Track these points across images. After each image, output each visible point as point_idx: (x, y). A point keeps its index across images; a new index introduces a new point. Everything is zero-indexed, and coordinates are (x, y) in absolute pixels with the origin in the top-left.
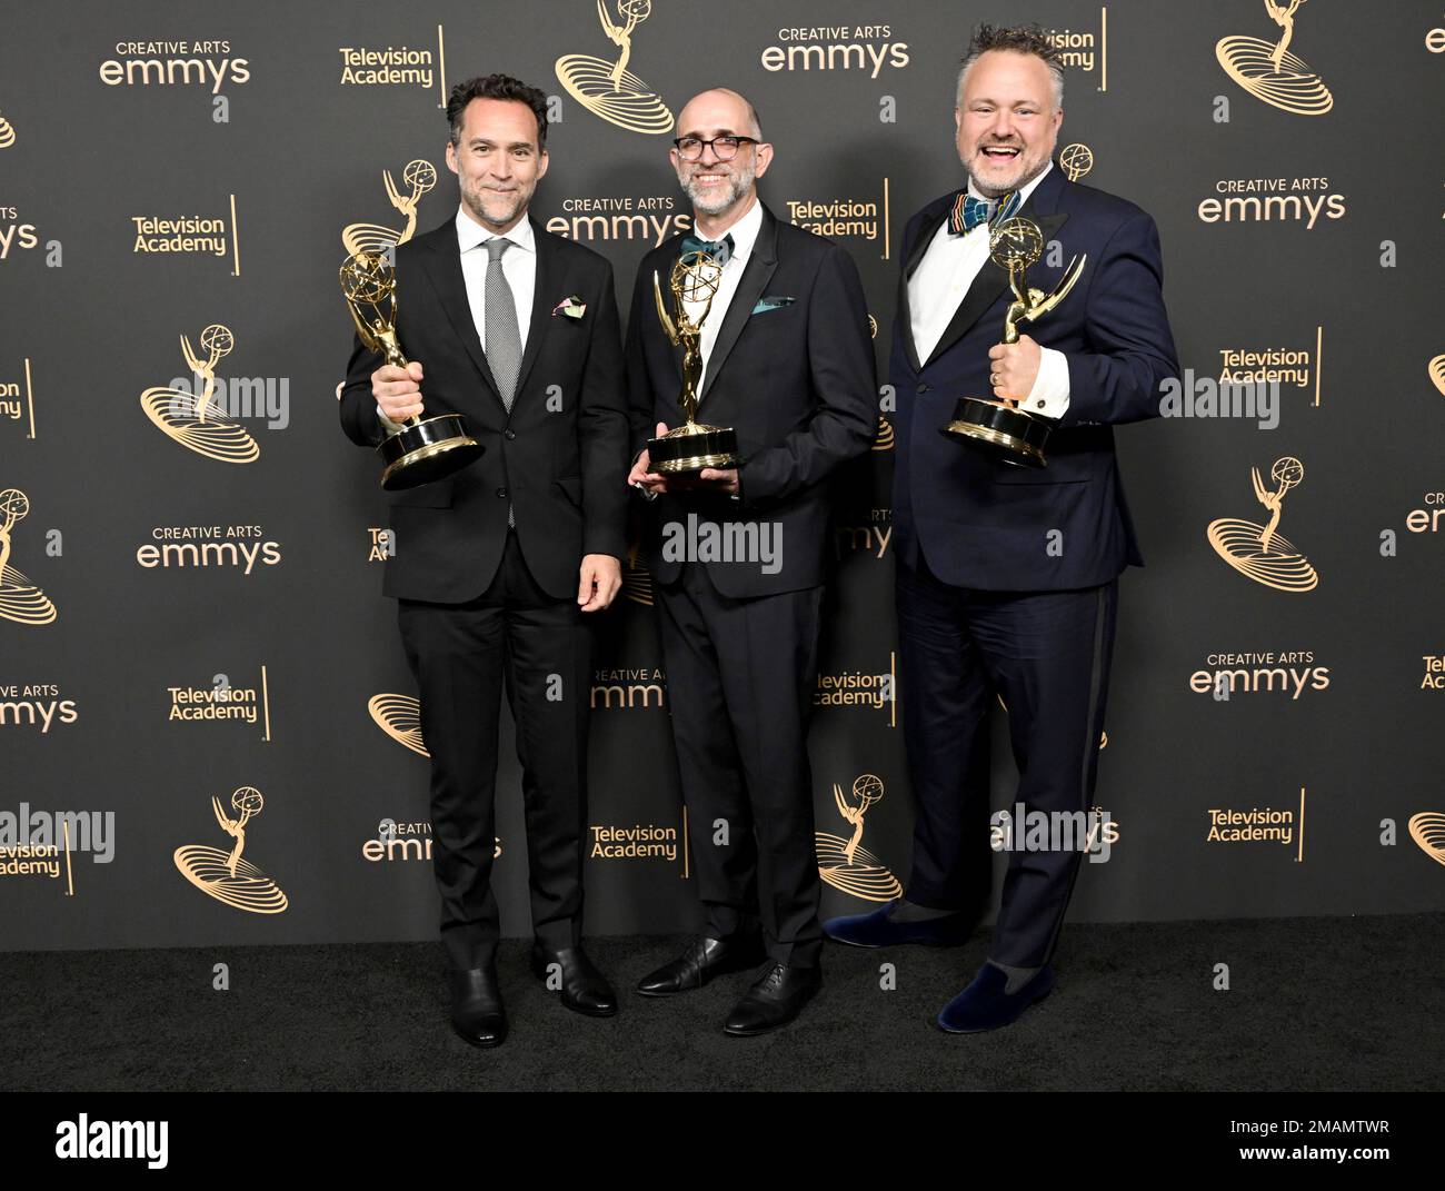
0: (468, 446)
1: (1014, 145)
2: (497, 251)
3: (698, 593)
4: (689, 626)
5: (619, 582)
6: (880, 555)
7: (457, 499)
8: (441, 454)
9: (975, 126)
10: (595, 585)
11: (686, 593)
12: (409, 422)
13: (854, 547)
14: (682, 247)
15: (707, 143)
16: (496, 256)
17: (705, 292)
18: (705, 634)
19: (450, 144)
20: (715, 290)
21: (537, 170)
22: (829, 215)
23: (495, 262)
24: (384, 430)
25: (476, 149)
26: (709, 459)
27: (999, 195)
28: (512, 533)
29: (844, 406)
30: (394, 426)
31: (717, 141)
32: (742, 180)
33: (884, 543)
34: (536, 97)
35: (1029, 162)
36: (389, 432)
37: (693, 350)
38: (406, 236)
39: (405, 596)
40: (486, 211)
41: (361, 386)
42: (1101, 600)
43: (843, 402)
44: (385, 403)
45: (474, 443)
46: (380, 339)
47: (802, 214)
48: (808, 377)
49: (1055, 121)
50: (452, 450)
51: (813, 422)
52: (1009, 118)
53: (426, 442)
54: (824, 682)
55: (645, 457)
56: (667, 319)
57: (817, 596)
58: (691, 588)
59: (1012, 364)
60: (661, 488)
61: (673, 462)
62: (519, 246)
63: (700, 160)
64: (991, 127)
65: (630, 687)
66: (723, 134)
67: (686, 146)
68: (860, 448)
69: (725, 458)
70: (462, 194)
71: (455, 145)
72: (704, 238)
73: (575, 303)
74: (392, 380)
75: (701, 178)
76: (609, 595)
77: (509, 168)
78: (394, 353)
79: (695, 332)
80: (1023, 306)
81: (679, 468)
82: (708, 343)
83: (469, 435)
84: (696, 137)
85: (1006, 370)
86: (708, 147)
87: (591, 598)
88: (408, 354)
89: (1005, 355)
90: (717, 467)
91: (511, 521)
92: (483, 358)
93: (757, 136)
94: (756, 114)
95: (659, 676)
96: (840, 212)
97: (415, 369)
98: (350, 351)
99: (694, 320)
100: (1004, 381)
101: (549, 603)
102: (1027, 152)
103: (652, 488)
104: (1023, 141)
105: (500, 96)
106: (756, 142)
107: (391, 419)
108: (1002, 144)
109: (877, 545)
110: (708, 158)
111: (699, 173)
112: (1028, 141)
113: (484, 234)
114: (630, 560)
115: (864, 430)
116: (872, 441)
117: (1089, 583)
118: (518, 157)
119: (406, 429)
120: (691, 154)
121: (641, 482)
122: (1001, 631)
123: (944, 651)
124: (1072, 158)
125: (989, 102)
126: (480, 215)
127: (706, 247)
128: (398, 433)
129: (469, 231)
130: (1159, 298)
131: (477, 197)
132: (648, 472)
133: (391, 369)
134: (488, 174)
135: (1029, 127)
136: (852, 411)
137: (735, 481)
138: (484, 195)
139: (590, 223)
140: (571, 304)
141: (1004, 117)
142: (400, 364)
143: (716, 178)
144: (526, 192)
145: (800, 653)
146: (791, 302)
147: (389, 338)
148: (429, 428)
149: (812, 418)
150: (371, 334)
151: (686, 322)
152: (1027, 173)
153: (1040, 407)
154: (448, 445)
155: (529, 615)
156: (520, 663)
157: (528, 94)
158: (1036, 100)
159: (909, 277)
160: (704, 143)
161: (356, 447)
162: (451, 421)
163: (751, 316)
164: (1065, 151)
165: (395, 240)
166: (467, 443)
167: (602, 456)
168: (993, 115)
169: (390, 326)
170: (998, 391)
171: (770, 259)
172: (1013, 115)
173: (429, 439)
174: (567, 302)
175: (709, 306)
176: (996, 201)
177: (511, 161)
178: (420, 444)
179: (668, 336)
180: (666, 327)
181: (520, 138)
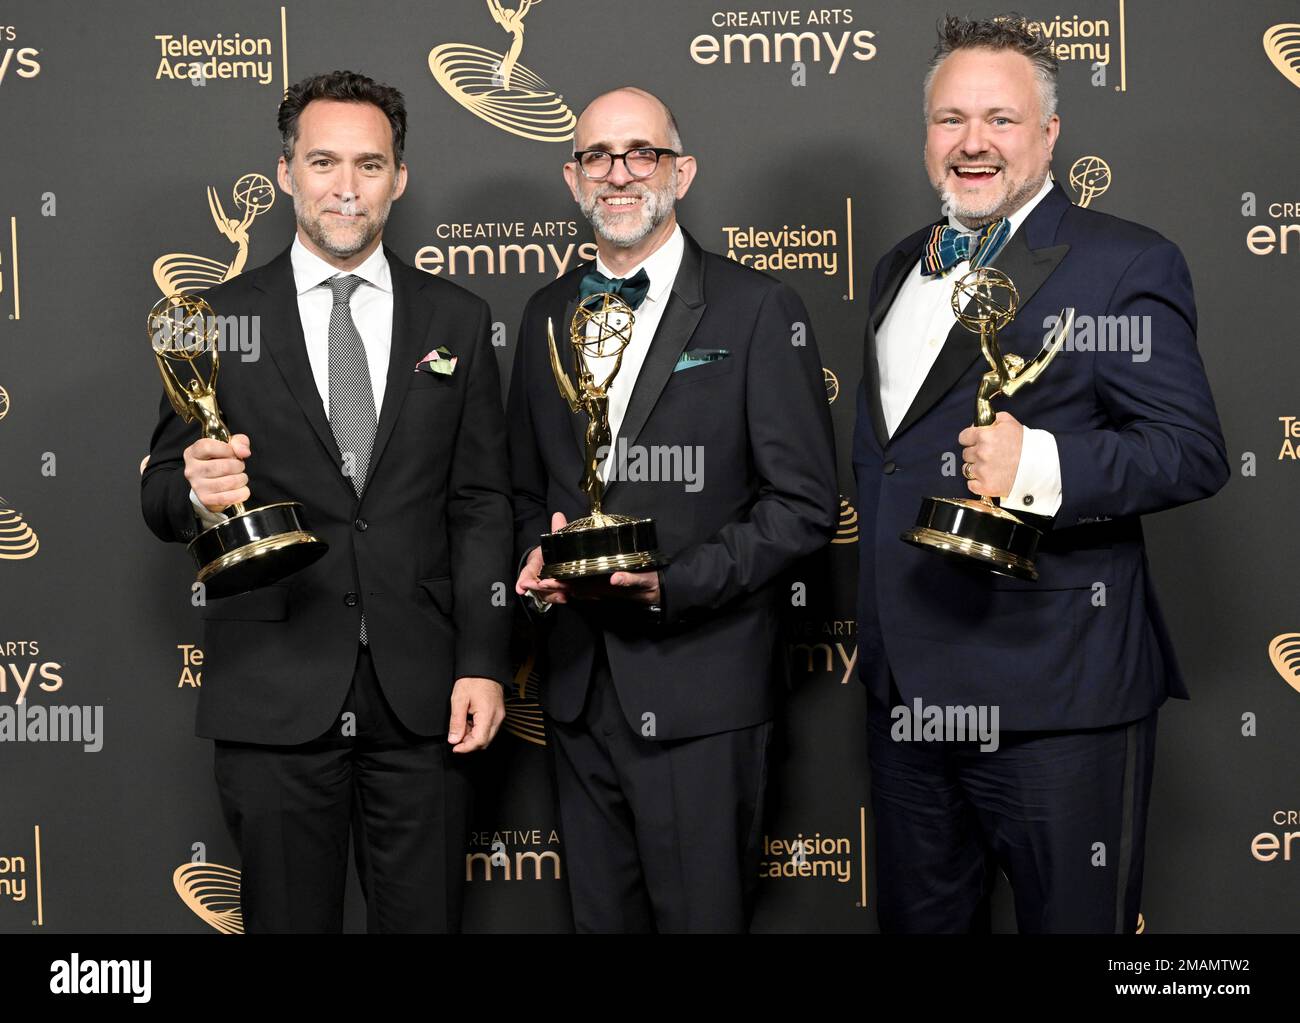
0: (306, 544)
1: (989, 163)
2: (343, 291)
3: (607, 734)
4: (593, 777)
5: (501, 714)
6: (845, 681)
7: (294, 608)
8: (271, 553)
9: (943, 140)
10: (470, 718)
11: (590, 734)
12: (230, 511)
13: (811, 669)
14: (581, 287)
15: (618, 156)
16: (343, 298)
17: (613, 344)
18: (617, 788)
19: (282, 158)
20: (626, 342)
21: (392, 188)
22: (776, 244)
23: (341, 308)
24: (199, 521)
25: (315, 163)
26: (621, 559)
27: (979, 223)
28: (364, 650)
29: (797, 490)
30: (213, 516)
31: (630, 155)
32: (663, 203)
33: (850, 664)
34: (390, 98)
35: (1012, 182)
36: (206, 524)
37: (599, 419)
38: (235, 270)
39: (223, 737)
40: (327, 240)
41: (169, 465)
42: (1132, 739)
43: (793, 483)
44: (201, 487)
45: (314, 539)
46: (197, 406)
47: (741, 243)
48: (748, 452)
49: (1048, 130)
50: (285, 549)
51: (755, 508)
52: (980, 131)
53: (252, 538)
54: (772, 847)
55: (536, 557)
56: (564, 378)
57: (763, 735)
58: (597, 729)
59: (986, 452)
60: (558, 597)
61: (574, 563)
62: (372, 285)
63: (609, 179)
64: (960, 143)
65: (518, 855)
66: (637, 145)
67: (590, 160)
68: (816, 542)
69: (644, 558)
70: (298, 219)
71: (289, 159)
72: (609, 274)
73: (443, 356)
74: (211, 457)
75: (610, 201)
76: (489, 731)
77: (357, 186)
78: (214, 423)
79: (602, 396)
80: (997, 378)
81: (582, 571)
82: (618, 409)
83: (306, 528)
84: (602, 149)
85: (981, 461)
86: (619, 162)
87: (466, 734)
88: (232, 423)
89: (977, 442)
90: (632, 569)
91: (363, 637)
92: (327, 425)
93: (677, 147)
94: (674, 120)
95: (557, 839)
96: (790, 241)
97: (240, 443)
98: (155, 420)
99: (599, 380)
100: (977, 472)
101: (411, 741)
102: (1008, 170)
103: (548, 598)
104: (1002, 158)
105: (345, 97)
106: (676, 155)
107: (209, 507)
108: (974, 163)
109: (840, 668)
110: (620, 175)
111: (608, 194)
112: (1007, 156)
113: (328, 270)
114: (518, 686)
115: (822, 519)
116: (831, 532)
117: (1112, 719)
118: (369, 172)
119: (226, 521)
120: (596, 171)
121: (532, 591)
122: (1001, 784)
123: (929, 811)
124: (1085, 174)
125: (955, 111)
126: (320, 244)
127: (611, 285)
128: (216, 526)
129: (308, 267)
130: (1193, 350)
131: (316, 224)
132: (542, 577)
133: (209, 444)
134: (330, 194)
135: (1009, 140)
136: (804, 494)
137: (656, 587)
138: (325, 220)
139: (471, 253)
140: (437, 357)
141: (974, 129)
142: (220, 437)
143: (629, 200)
144: (377, 216)
145: (742, 813)
146: (724, 355)
147: (208, 404)
148: (257, 521)
149: (751, 507)
150: (186, 398)
151: (589, 383)
152: (1011, 196)
153: (1026, 503)
154: (280, 542)
155: (387, 757)
156: (371, 820)
157: (379, 94)
158: (1015, 107)
159: (877, 328)
160: (614, 157)
161: (163, 543)
162: (285, 512)
163: (673, 375)
164: (1074, 166)
165: (221, 274)
166: (304, 540)
167: (477, 550)
168: (961, 127)
169: (210, 389)
170: (974, 486)
171: (695, 301)
172: (987, 126)
173: (256, 535)
174: (433, 355)
175: (619, 363)
176: (980, 232)
177: (359, 176)
178: (244, 540)
179: (565, 401)
180: (564, 390)
181: (370, 148)
